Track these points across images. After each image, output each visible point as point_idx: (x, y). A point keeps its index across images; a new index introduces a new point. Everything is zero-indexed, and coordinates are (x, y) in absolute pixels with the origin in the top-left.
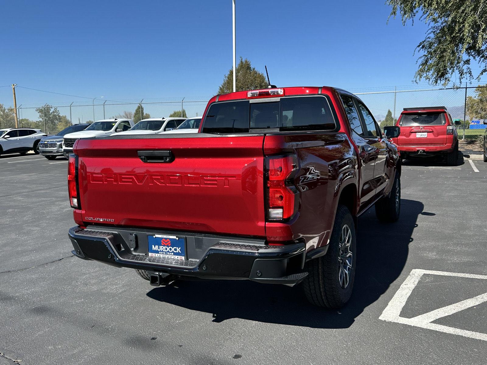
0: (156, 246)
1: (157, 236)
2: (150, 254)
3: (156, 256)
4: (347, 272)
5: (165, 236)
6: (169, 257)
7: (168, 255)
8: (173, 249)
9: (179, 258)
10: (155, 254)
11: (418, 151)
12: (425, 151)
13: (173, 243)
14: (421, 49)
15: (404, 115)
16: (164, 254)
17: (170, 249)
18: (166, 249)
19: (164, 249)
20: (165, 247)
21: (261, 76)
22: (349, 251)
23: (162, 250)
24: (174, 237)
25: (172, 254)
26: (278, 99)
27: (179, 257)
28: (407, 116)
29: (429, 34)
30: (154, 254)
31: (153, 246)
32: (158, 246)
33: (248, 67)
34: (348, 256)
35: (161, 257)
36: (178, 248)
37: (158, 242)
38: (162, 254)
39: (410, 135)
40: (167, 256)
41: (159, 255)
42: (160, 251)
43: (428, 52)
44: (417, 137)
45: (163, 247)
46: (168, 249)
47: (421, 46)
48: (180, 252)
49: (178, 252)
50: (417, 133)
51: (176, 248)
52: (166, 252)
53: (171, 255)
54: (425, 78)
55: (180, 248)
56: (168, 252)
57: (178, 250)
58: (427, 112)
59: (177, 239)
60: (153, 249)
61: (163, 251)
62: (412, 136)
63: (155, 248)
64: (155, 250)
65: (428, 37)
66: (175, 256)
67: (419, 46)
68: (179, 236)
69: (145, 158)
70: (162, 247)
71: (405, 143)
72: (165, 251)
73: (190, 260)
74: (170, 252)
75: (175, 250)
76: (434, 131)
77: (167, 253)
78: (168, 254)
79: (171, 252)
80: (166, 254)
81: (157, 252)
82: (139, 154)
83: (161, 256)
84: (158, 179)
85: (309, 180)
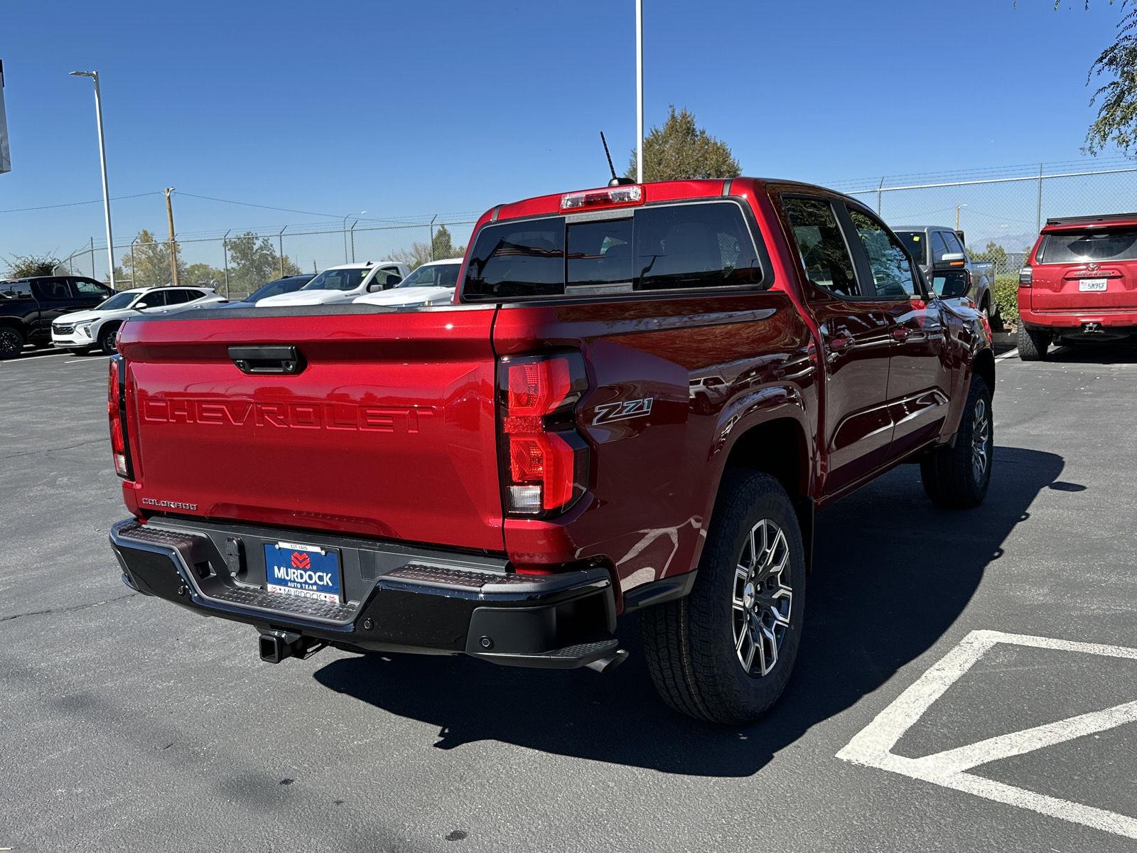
0: (282, 568)
1: (283, 545)
2: (270, 587)
3: (282, 592)
4: (772, 638)
5: (298, 547)
6: (308, 595)
7: (306, 592)
8: (315, 578)
9: (327, 599)
10: (281, 587)
11: (1084, 325)
12: (1102, 324)
13: (315, 563)
14: (1106, 68)
15: (1049, 236)
16: (297, 588)
17: (311, 578)
18: (302, 576)
19: (297, 576)
20: (300, 571)
21: (718, 148)
22: (780, 585)
23: (292, 579)
24: (316, 549)
25: (315, 588)
26: (629, 212)
27: (328, 595)
28: (1056, 238)
29: (1127, 28)
30: (278, 587)
31: (276, 568)
32: (285, 569)
33: (689, 129)
34: (776, 596)
35: (293, 594)
36: (325, 574)
37: (287, 559)
38: (294, 587)
39: (1062, 286)
40: (302, 593)
41: (287, 589)
42: (290, 581)
43: (1123, 72)
44: (1081, 290)
45: (295, 571)
46: (306, 577)
47: (1105, 61)
48: (331, 584)
49: (325, 584)
50: (1081, 281)
51: (321, 574)
52: (301, 583)
53: (312, 590)
54: (1116, 141)
55: (330, 575)
56: (306, 582)
57: (327, 579)
58: (1108, 226)
59: (323, 553)
60: (276, 576)
61: (294, 581)
62: (1069, 288)
63: (280, 573)
64: (280, 577)
65: (1126, 37)
66: (319, 594)
67: (1101, 60)
68: (326, 546)
69: (245, 362)
70: (293, 570)
71: (1052, 306)
72: (300, 580)
73: (349, 603)
74: (309, 584)
75: (321, 578)
76: (1125, 273)
77: (304, 585)
78: (305, 589)
79: (312, 584)
80: (302, 588)
81: (283, 582)
82: (232, 355)
83: (293, 591)
84: (272, 412)
85: (624, 414)
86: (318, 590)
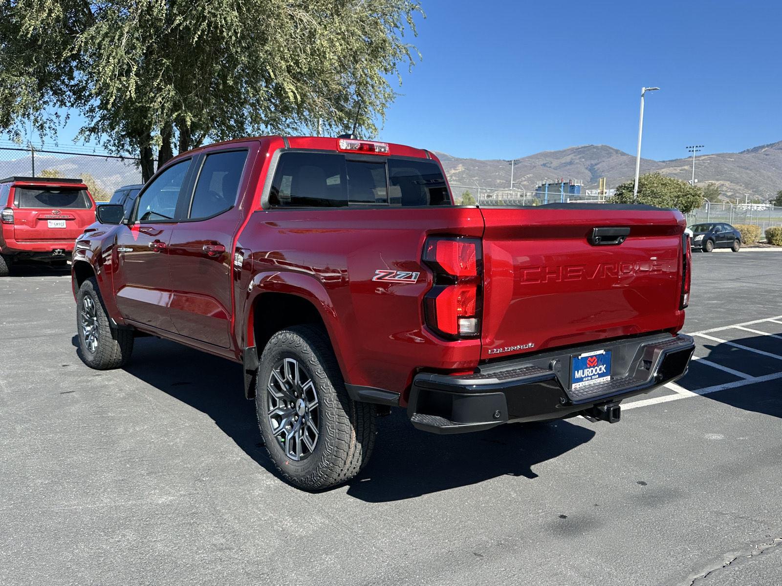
0: (580, 371)
1: (584, 355)
2: (574, 386)
3: (580, 386)
5: (592, 353)
6: (592, 383)
9: (604, 380)
10: (579, 383)
11: (54, 251)
12: (66, 250)
13: (600, 359)
15: (19, 189)
19: (589, 373)
24: (602, 352)
25: (597, 376)
28: (25, 191)
31: (576, 372)
32: (582, 370)
35: (586, 385)
37: (584, 364)
38: (587, 380)
39: (36, 224)
41: (583, 383)
42: (585, 377)
44: (49, 227)
45: (589, 369)
48: (605, 371)
49: (602, 372)
50: (49, 221)
51: (600, 366)
52: (591, 376)
55: (605, 365)
56: (594, 374)
57: (603, 368)
58: (62, 186)
61: (588, 376)
62: (40, 226)
63: (578, 374)
64: (578, 377)
68: (606, 348)
71: (30, 238)
75: (600, 369)
76: (76, 217)
78: (593, 379)
81: (580, 380)
83: (587, 383)
84: (611, 268)
86: (599, 377)
